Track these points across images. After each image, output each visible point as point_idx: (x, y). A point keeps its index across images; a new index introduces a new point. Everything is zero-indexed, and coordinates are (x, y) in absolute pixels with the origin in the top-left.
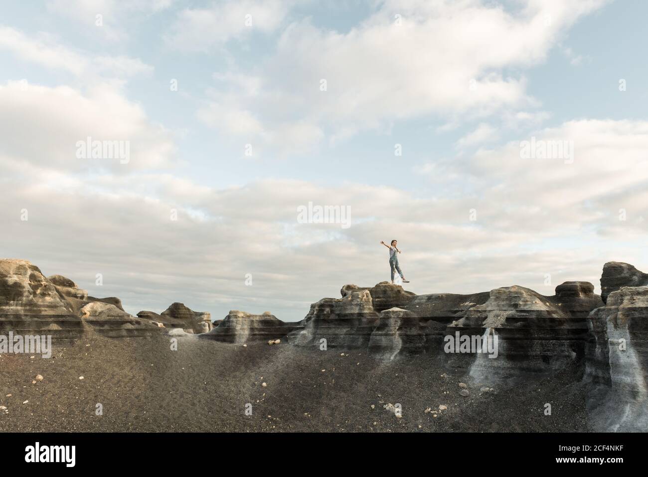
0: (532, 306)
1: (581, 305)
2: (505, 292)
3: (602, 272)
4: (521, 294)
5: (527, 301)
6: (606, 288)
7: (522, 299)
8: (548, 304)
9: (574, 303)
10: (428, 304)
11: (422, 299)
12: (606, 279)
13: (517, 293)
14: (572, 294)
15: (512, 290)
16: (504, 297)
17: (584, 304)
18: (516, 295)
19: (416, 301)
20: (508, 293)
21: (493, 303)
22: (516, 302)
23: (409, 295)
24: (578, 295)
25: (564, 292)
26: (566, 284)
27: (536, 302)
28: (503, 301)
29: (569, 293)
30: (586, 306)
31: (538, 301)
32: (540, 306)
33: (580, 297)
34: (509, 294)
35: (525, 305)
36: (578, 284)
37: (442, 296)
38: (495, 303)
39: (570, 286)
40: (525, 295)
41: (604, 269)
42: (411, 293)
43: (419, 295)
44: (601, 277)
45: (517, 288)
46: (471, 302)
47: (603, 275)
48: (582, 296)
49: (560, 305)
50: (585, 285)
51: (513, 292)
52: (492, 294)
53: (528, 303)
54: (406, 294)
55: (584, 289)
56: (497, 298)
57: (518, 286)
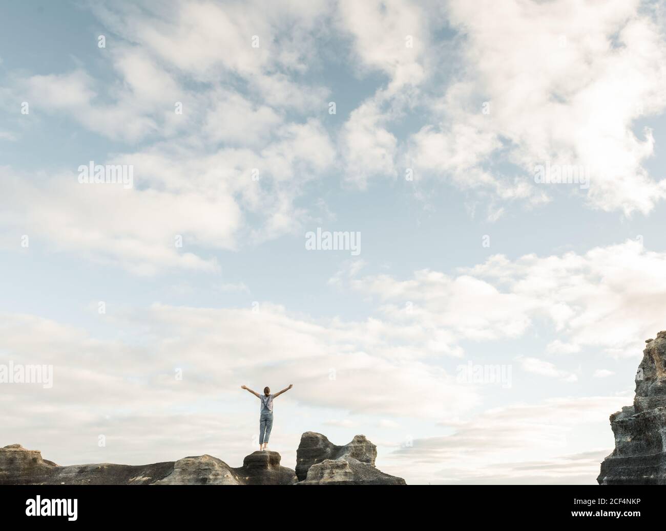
0: (223, 481)
1: (268, 479)
2: (194, 463)
3: (299, 442)
4: (213, 465)
5: (218, 474)
6: (302, 460)
7: (213, 472)
8: (237, 477)
9: (261, 477)
10: (81, 480)
11: (70, 472)
12: (303, 450)
13: (208, 464)
14: (261, 466)
15: (203, 460)
16: (191, 469)
17: (271, 478)
18: (207, 467)
19: (61, 475)
20: (198, 464)
21: (177, 478)
22: (206, 476)
23: (49, 467)
24: (265, 466)
25: (251, 464)
26: (256, 455)
27: (227, 476)
28: (190, 474)
29: (258, 464)
30: (272, 479)
31: (229, 474)
32: (231, 480)
33: (267, 469)
34: (199, 466)
35: (215, 479)
36: (268, 455)
37: (102, 467)
38: (180, 477)
39: (260, 456)
40: (217, 467)
41: (303, 439)
42: (50, 463)
43: (64, 465)
44: (297, 448)
45: (208, 458)
46: (143, 477)
47: (301, 446)
48: (269, 468)
49: (247, 478)
50: (274, 456)
51: (204, 464)
52: (178, 465)
53: (219, 477)
54: (45, 464)
55: (273, 460)
56: (184, 471)
57: (209, 456)
